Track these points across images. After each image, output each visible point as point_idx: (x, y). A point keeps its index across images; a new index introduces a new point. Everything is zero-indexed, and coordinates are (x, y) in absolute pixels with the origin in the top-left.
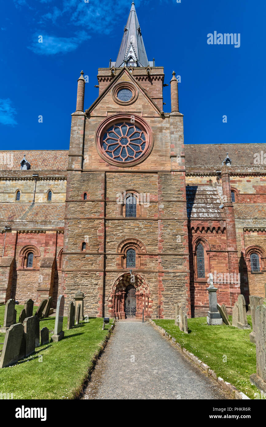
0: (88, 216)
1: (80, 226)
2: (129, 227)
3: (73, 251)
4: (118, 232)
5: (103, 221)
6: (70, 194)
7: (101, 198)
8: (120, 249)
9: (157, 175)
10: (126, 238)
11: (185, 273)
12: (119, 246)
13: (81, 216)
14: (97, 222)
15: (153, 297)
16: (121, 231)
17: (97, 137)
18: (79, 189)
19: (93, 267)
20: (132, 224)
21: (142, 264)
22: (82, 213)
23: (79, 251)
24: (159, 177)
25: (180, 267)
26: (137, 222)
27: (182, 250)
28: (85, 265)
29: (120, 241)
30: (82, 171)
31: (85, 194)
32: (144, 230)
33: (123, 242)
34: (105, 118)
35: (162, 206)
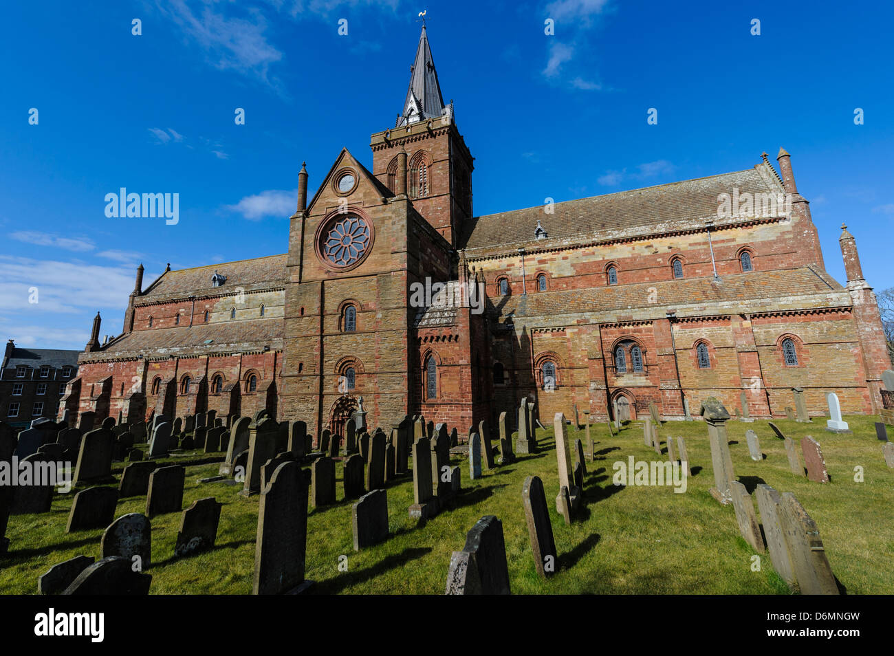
0: (305, 333)
1: (297, 345)
2: (346, 342)
3: (291, 374)
4: (335, 350)
5: (319, 338)
6: (289, 310)
7: (317, 311)
8: (338, 368)
9: (375, 278)
10: (344, 355)
11: (402, 394)
12: (336, 365)
13: (299, 333)
14: (314, 339)
15: (371, 423)
16: (339, 348)
17: (315, 240)
18: (296, 304)
19: (309, 391)
20: (350, 338)
21: (360, 385)
22: (299, 330)
23: (296, 373)
24: (378, 281)
25: (397, 387)
26: (355, 336)
27: (400, 366)
28: (301, 388)
29: (338, 359)
30: (300, 283)
31: (303, 309)
32: (362, 345)
33: (340, 360)
34: (324, 217)
35: (380, 315)
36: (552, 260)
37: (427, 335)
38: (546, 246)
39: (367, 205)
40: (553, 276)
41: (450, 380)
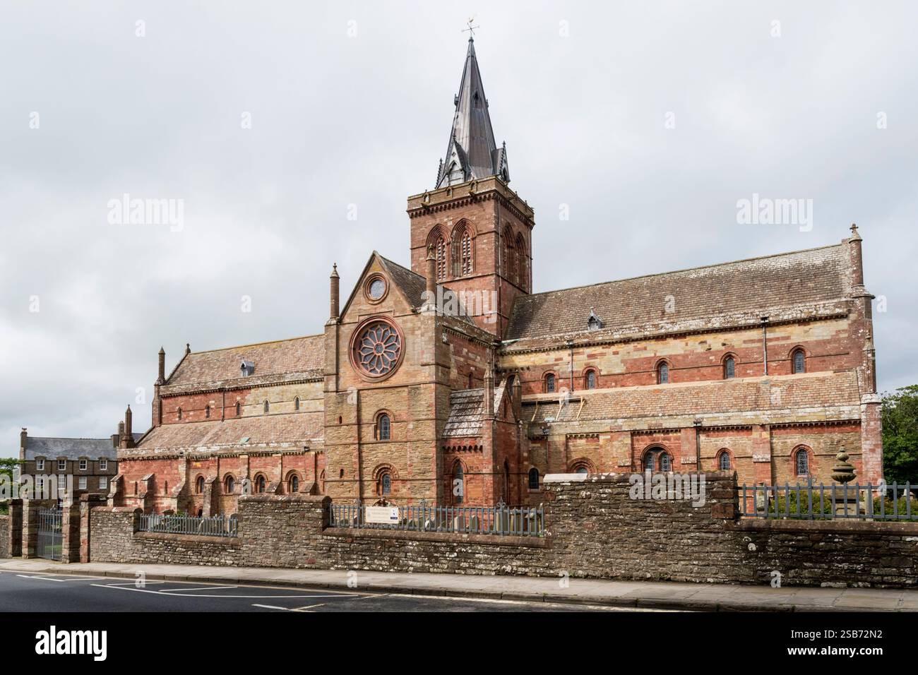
0: (344, 441)
1: (338, 452)
2: (382, 451)
3: (333, 479)
4: (372, 458)
5: (357, 446)
6: (328, 418)
7: (354, 421)
8: (375, 475)
9: (406, 389)
10: (380, 462)
11: (432, 499)
12: (374, 472)
13: (338, 442)
14: (352, 447)
16: (375, 456)
17: (349, 348)
18: (335, 412)
19: (351, 495)
20: (385, 447)
21: (395, 490)
22: (339, 438)
23: (338, 478)
24: (409, 392)
25: (427, 492)
26: (390, 445)
27: (430, 474)
28: (343, 492)
29: (374, 466)
30: (337, 392)
31: (341, 418)
32: (396, 453)
33: (377, 467)
34: (356, 325)
35: (411, 426)
36: (603, 354)
37: (455, 445)
38: (596, 339)
39: (397, 314)
40: (602, 373)
41: (476, 487)
